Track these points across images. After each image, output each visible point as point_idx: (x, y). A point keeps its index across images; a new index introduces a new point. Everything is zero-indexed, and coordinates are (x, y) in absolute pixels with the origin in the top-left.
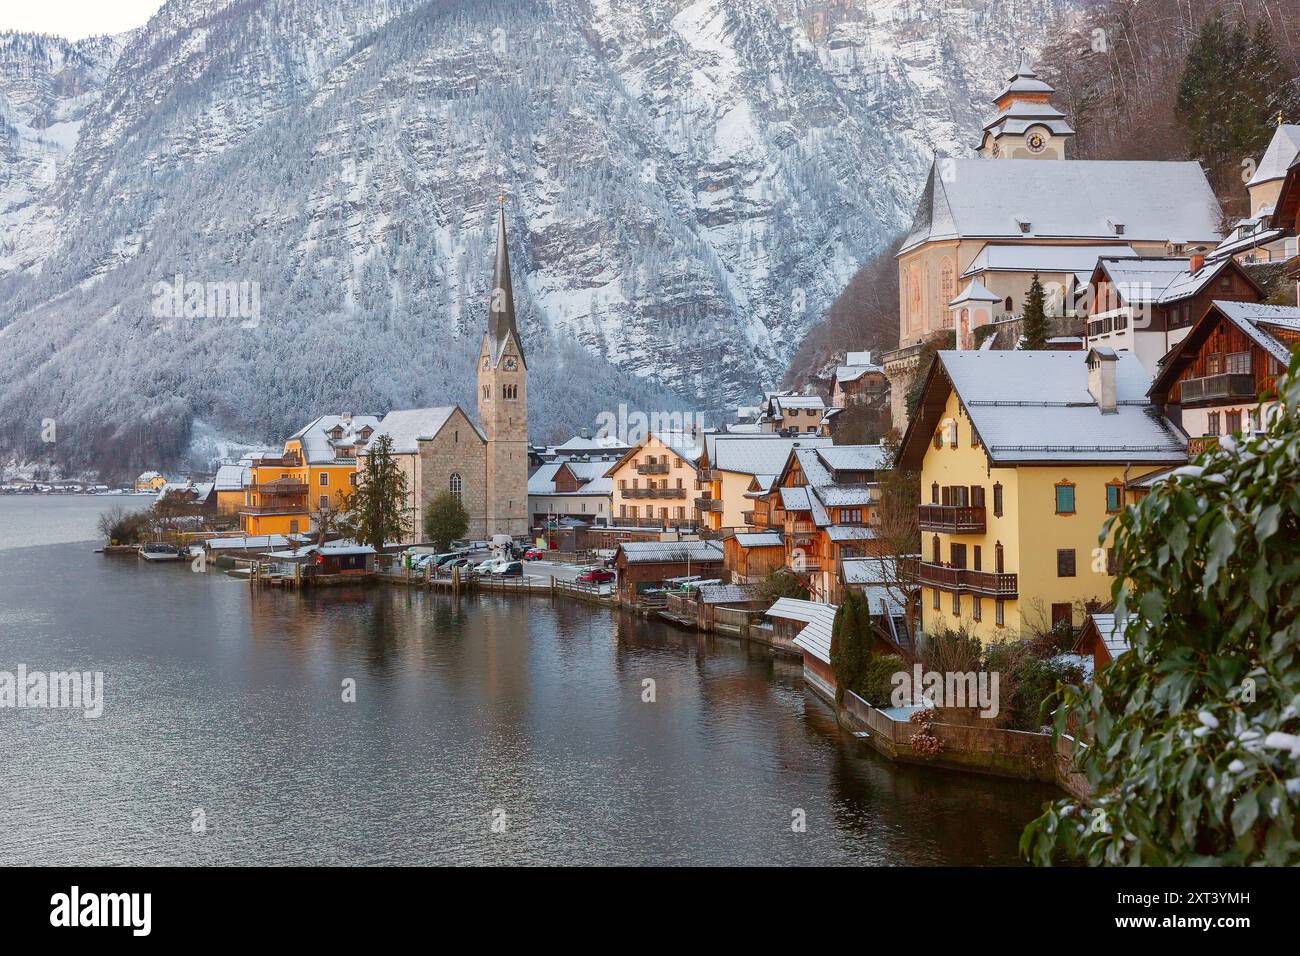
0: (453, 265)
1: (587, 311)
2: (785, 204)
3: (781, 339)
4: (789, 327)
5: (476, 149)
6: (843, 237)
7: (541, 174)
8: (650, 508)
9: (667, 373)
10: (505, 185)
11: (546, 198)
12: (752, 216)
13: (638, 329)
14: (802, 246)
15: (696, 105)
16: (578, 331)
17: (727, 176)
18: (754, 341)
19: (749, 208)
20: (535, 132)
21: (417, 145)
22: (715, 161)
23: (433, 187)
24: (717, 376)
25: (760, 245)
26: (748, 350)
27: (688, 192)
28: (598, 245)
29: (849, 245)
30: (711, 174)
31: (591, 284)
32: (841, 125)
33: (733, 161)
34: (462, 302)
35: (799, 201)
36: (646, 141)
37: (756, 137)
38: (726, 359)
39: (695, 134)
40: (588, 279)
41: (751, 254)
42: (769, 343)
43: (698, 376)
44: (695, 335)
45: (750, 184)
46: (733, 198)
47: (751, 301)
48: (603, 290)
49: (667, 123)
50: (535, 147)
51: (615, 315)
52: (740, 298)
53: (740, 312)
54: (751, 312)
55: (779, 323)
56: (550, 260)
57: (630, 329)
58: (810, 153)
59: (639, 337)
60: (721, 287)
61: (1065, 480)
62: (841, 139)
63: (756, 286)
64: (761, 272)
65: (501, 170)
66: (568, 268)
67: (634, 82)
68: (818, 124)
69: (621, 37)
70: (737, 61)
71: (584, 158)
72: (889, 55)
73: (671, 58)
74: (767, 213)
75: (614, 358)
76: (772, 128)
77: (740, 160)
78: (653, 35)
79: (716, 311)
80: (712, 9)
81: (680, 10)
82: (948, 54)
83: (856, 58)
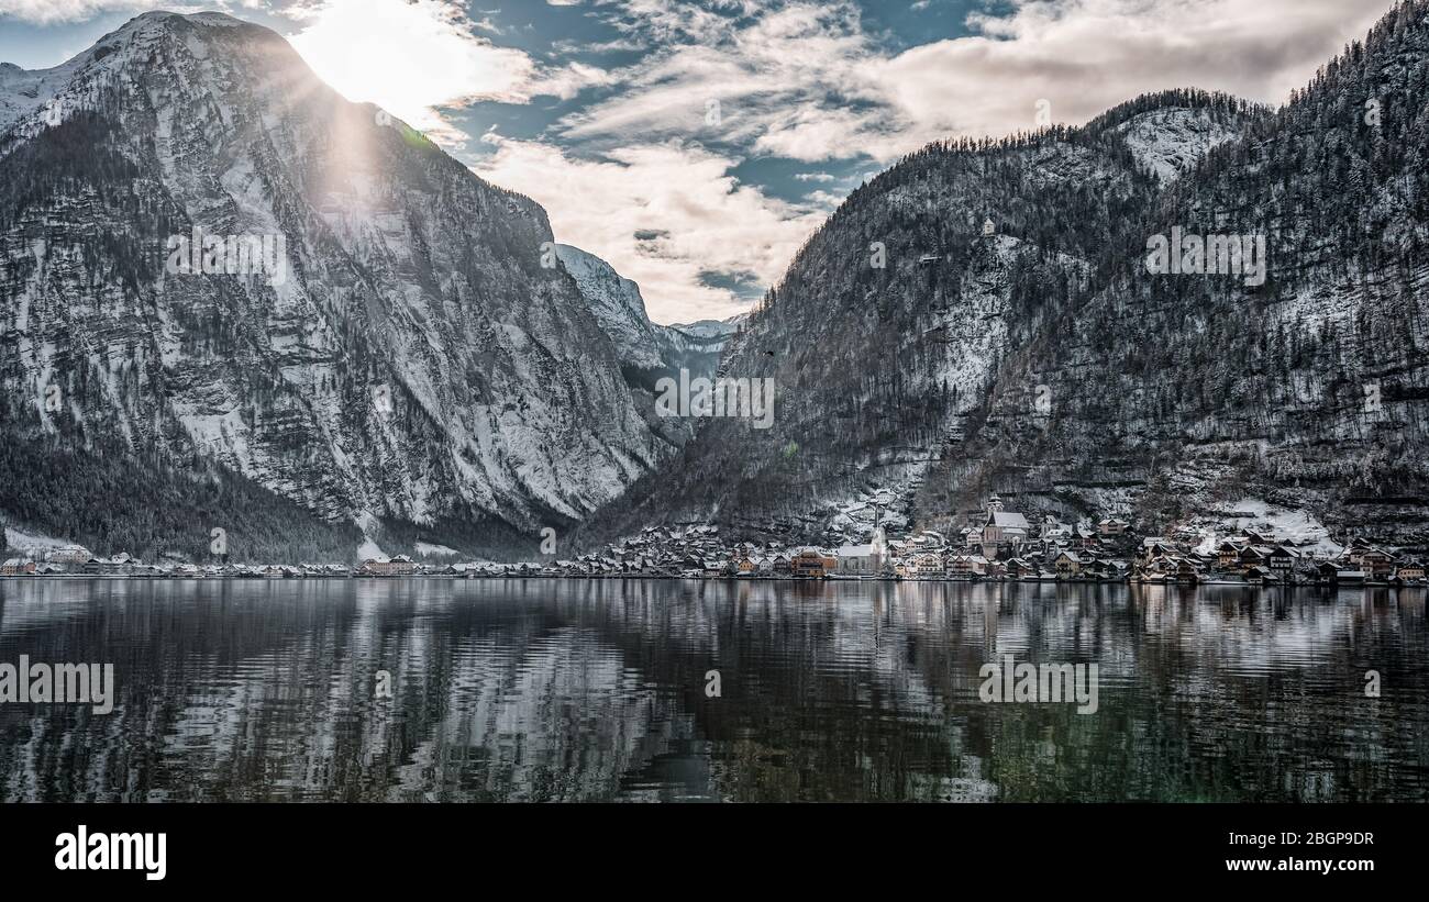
0: (113, 391)
1: (219, 434)
2: (340, 354)
3: (355, 463)
7: (164, 317)
9: (285, 487)
10: (143, 325)
11: (171, 338)
12: (316, 361)
13: (260, 451)
16: (217, 451)
17: (291, 326)
18: (340, 464)
19: (313, 355)
22: (279, 311)
24: (321, 491)
25: (330, 386)
26: (338, 472)
28: (221, 381)
30: (279, 323)
31: (216, 412)
33: (294, 313)
34: (131, 424)
37: (303, 292)
38: (325, 478)
39: (259, 286)
40: (214, 407)
41: (324, 394)
43: (308, 491)
44: (302, 458)
45: (310, 333)
46: (298, 345)
47: (332, 432)
48: (227, 418)
50: (156, 292)
51: (241, 439)
52: (326, 429)
53: (327, 440)
54: (334, 441)
55: (351, 450)
56: (180, 389)
57: (254, 451)
59: (261, 457)
60: (313, 419)
62: (360, 298)
63: (333, 420)
64: (334, 409)
65: (137, 313)
66: (196, 397)
68: (340, 284)
69: (185, 193)
70: (277, 224)
71: (195, 306)
72: (370, 224)
73: (228, 218)
74: (328, 360)
75: (247, 473)
76: (310, 283)
77: (298, 313)
78: (211, 195)
79: (314, 440)
80: (249, 175)
81: (223, 173)
82: (414, 229)
83: (345, 224)
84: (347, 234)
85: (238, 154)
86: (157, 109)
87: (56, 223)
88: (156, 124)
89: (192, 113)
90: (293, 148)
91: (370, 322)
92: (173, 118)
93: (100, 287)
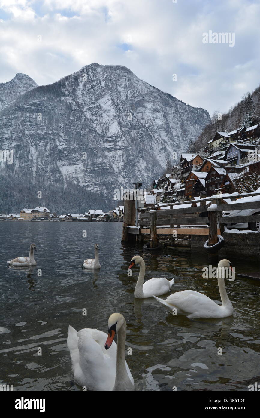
0: (35, 157)
1: (74, 171)
2: (127, 147)
3: (127, 181)
4: (129, 178)
5: (43, 126)
6: (142, 157)
7: (62, 134)
9: (96, 189)
10: (52, 136)
11: (63, 141)
12: (119, 149)
13: (88, 177)
14: (132, 157)
15: (104, 121)
16: (71, 177)
17: (112, 139)
18: (120, 181)
19: (118, 147)
20: (60, 123)
21: (26, 124)
22: (109, 135)
23: (30, 135)
24: (110, 190)
25: (121, 156)
26: (119, 184)
27: (102, 143)
28: (77, 154)
29: (143, 159)
30: (108, 138)
31: (75, 164)
32: (140, 130)
33: (114, 135)
34: (37, 167)
35: (131, 146)
36: (91, 128)
37: (120, 130)
39: (104, 128)
40: (75, 163)
41: (119, 159)
42: (124, 182)
43: (105, 190)
44: (104, 179)
46: (114, 145)
47: (119, 171)
48: (78, 166)
49: (96, 125)
50: (60, 127)
51: (82, 173)
52: (116, 170)
53: (116, 173)
54: (119, 174)
55: (127, 177)
56: (64, 157)
57: (86, 177)
58: (133, 136)
59: (88, 179)
60: (111, 166)
62: (141, 133)
63: (120, 167)
64: (122, 163)
65: (50, 132)
66: (68, 160)
67: (88, 115)
68: (135, 129)
69: (84, 103)
70: (114, 112)
71: (74, 131)
72: (151, 116)
73: (97, 110)
74: (123, 149)
75: (82, 184)
76: (123, 129)
77: (116, 135)
78: (93, 103)
79: (110, 173)
80: (108, 99)
81: (100, 99)
82: (165, 117)
83: (143, 116)
84: (143, 119)
85: (105, 94)
86: (81, 82)
87: (28, 107)
88: (78, 85)
89: (91, 83)
90: (127, 95)
91: (145, 140)
92: (84, 84)
93: (39, 125)
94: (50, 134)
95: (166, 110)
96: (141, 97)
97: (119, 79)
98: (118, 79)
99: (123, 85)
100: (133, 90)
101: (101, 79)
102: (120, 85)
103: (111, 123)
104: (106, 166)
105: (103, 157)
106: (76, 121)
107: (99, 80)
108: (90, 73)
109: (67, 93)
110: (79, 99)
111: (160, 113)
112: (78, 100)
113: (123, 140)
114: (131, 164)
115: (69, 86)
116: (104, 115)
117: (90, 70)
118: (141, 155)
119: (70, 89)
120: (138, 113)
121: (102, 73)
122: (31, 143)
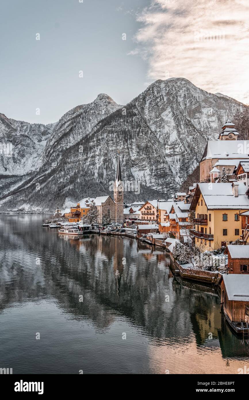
0: (116, 166)
1: (143, 175)
2: (184, 152)
3: (183, 181)
4: (184, 178)
5: (121, 143)
7: (134, 147)
8: (147, 217)
9: (159, 188)
10: (127, 150)
11: (135, 152)
12: (177, 155)
14: (187, 161)
15: (165, 132)
16: (141, 180)
17: (172, 147)
18: (177, 181)
19: (176, 153)
20: (133, 139)
21: (109, 142)
22: (169, 143)
23: (113, 151)
24: (169, 188)
25: (178, 161)
26: (176, 183)
27: (164, 150)
28: (145, 162)
29: (197, 160)
30: (168, 146)
31: (144, 170)
32: (196, 135)
35: (187, 151)
36: (155, 140)
37: (178, 138)
38: (171, 185)
39: (165, 138)
40: (143, 169)
41: (176, 163)
42: (180, 181)
43: (165, 189)
44: (165, 180)
45: (177, 148)
46: (173, 151)
47: (176, 173)
48: (146, 171)
49: (160, 136)
50: (133, 142)
51: (149, 176)
53: (174, 175)
54: (176, 175)
55: (182, 177)
56: (135, 165)
57: (151, 179)
58: (189, 141)
59: (153, 180)
60: (170, 169)
61: (225, 213)
62: (196, 138)
63: (177, 170)
64: (178, 166)
66: (139, 167)
67: (153, 128)
68: (191, 135)
69: (150, 118)
70: (174, 123)
71: (142, 144)
72: (206, 120)
73: (160, 123)
74: (180, 154)
75: (148, 185)
76: (181, 136)
77: (174, 143)
78: (157, 118)
79: (169, 175)
80: (169, 112)
81: (162, 112)
82: (219, 119)
83: (199, 121)
84: (199, 123)
85: (167, 107)
86: (148, 100)
87: (110, 129)
88: (145, 104)
89: (155, 100)
90: (186, 105)
91: (199, 144)
92: (150, 102)
93: (118, 142)
94: (125, 149)
95: (221, 113)
96: (198, 105)
97: (180, 90)
98: (178, 91)
99: (183, 95)
100: (191, 99)
101: (164, 94)
102: (180, 96)
103: (171, 133)
104: (166, 170)
105: (164, 162)
106: (144, 136)
107: (162, 95)
108: (155, 90)
109: (137, 112)
110: (146, 115)
111: (215, 117)
112: (145, 117)
113: (181, 147)
114: (186, 166)
115: (139, 106)
116: (166, 127)
117: (155, 88)
118: (195, 157)
119: (139, 108)
120: (196, 118)
121: (165, 88)
122: (113, 157)
